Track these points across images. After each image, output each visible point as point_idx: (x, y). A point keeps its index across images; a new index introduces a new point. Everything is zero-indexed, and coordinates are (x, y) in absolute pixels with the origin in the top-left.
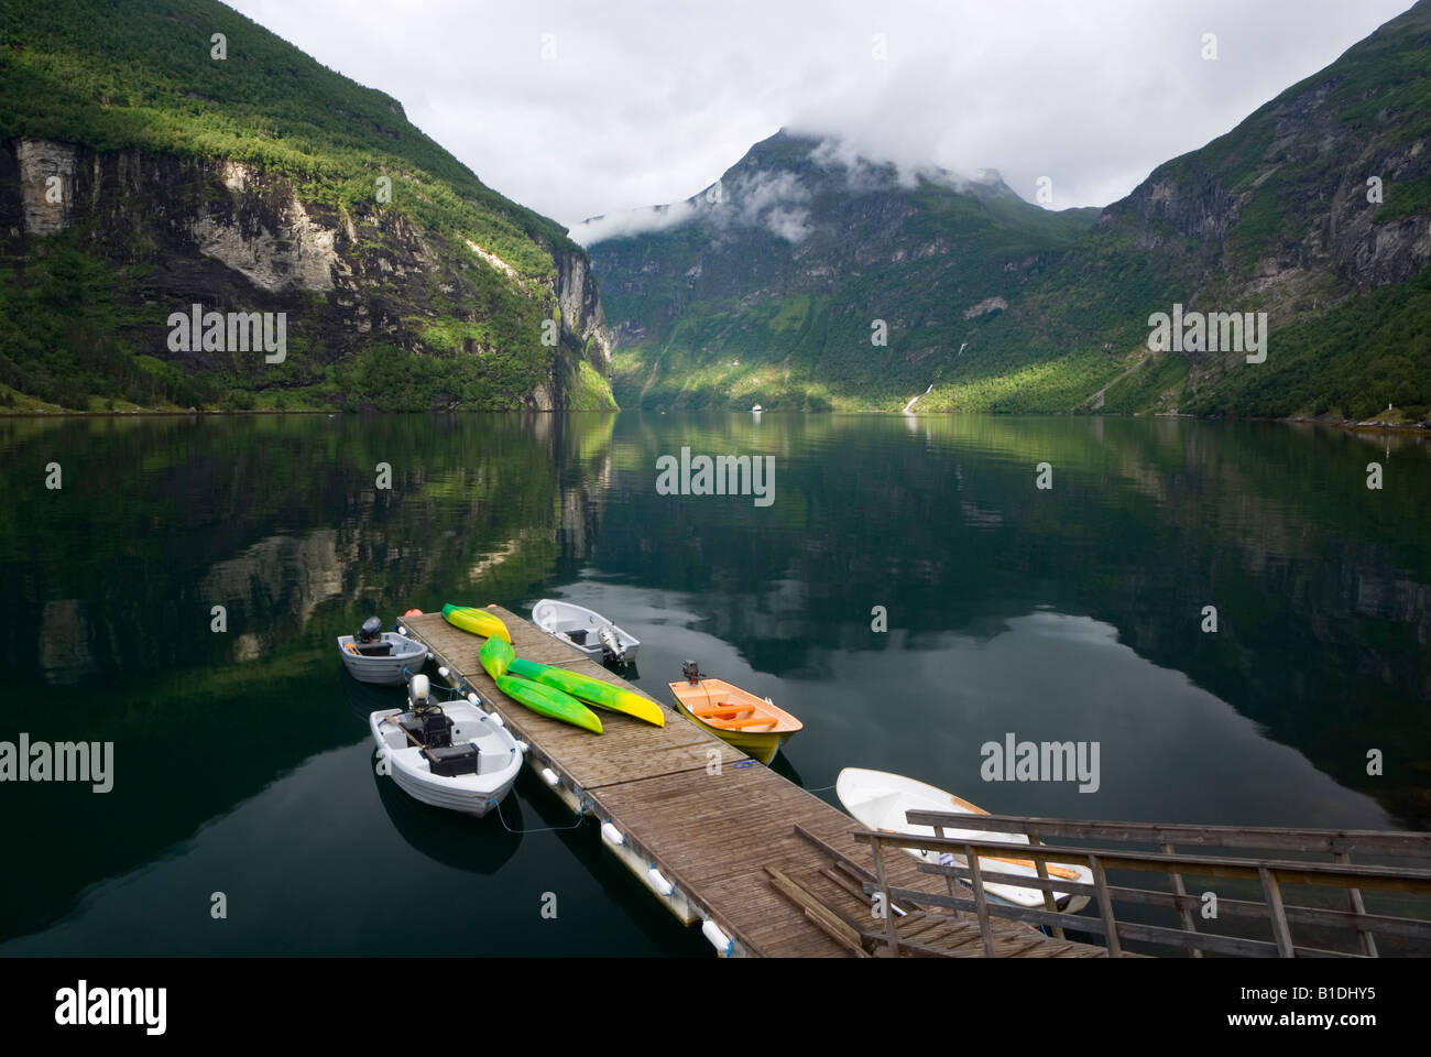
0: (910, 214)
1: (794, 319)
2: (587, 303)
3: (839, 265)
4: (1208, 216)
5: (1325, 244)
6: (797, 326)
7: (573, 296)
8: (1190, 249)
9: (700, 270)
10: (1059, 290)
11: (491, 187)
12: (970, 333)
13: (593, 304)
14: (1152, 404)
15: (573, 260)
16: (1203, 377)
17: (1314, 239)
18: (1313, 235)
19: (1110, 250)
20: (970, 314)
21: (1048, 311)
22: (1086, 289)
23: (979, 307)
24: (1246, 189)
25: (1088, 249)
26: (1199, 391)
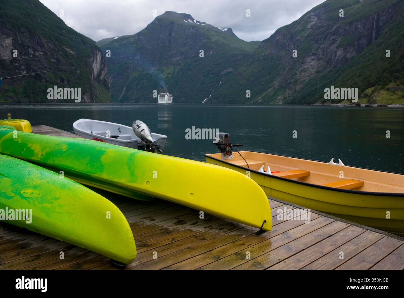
0: (205, 41)
1: (169, 74)
2: (102, 67)
3: (183, 56)
4: (291, 45)
5: (323, 54)
6: (170, 76)
7: (97, 64)
8: (286, 54)
9: (139, 57)
10: (248, 66)
11: (69, 26)
12: (222, 79)
13: (104, 67)
14: (275, 101)
15: (98, 52)
16: (289, 93)
17: (320, 52)
18: (320, 51)
19: (264, 54)
20: (222, 73)
21: (245, 72)
22: (256, 66)
23: (225, 71)
24: (302, 36)
25: (257, 54)
26: (288, 97)
